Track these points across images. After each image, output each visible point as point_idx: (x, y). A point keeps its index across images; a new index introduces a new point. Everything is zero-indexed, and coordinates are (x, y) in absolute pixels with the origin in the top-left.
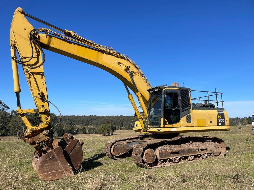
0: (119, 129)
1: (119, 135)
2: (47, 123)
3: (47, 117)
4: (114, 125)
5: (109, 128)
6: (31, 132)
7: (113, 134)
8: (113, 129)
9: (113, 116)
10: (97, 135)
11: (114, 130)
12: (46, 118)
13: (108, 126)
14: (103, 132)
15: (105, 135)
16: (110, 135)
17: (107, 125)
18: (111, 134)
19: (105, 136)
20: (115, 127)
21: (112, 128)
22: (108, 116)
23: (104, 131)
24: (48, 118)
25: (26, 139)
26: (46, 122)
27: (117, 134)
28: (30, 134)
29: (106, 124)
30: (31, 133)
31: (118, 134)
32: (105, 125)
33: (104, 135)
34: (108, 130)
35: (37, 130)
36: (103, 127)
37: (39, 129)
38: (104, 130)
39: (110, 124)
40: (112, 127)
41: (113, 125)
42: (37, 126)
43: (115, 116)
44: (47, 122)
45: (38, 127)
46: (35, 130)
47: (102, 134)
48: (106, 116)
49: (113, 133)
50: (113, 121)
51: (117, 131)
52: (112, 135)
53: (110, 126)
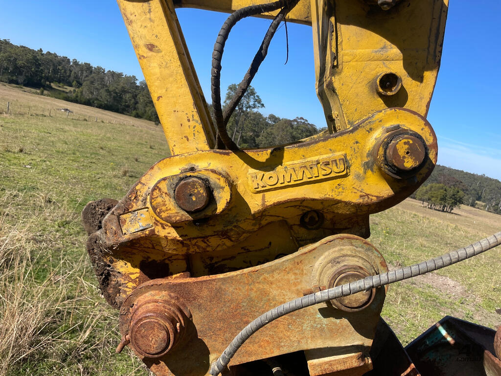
0: (468, 205)
1: (466, 217)
2: (402, 147)
3: (397, 68)
4: (461, 193)
5: (446, 196)
6: (172, 209)
7: (452, 211)
8: (456, 200)
9: (462, 172)
10: (413, 201)
11: (458, 203)
12: (389, 80)
13: (446, 190)
14: (429, 199)
15: (431, 206)
16: (443, 211)
17: (442, 188)
18: (447, 209)
19: (431, 208)
20: (461, 197)
21: (453, 197)
22: (450, 170)
23: (433, 199)
24: (408, 83)
25: (123, 267)
26: (378, 134)
27: (460, 213)
28: (162, 232)
29: (441, 185)
30: (176, 226)
31: (463, 213)
32: (438, 185)
33: (429, 206)
34: (443, 199)
35: (255, 204)
36: (433, 189)
37: (273, 198)
38: (433, 197)
39: (450, 187)
40: (454, 195)
41: (458, 192)
42: (263, 156)
43: (467, 174)
44: (397, 132)
45: (269, 178)
46: (223, 199)
47: (426, 204)
48: (443, 167)
49: (452, 209)
50: (462, 182)
51: (462, 206)
52: (450, 212)
53: (451, 192)
